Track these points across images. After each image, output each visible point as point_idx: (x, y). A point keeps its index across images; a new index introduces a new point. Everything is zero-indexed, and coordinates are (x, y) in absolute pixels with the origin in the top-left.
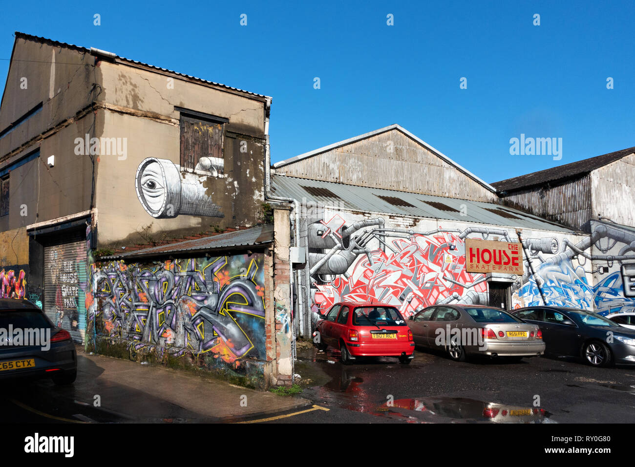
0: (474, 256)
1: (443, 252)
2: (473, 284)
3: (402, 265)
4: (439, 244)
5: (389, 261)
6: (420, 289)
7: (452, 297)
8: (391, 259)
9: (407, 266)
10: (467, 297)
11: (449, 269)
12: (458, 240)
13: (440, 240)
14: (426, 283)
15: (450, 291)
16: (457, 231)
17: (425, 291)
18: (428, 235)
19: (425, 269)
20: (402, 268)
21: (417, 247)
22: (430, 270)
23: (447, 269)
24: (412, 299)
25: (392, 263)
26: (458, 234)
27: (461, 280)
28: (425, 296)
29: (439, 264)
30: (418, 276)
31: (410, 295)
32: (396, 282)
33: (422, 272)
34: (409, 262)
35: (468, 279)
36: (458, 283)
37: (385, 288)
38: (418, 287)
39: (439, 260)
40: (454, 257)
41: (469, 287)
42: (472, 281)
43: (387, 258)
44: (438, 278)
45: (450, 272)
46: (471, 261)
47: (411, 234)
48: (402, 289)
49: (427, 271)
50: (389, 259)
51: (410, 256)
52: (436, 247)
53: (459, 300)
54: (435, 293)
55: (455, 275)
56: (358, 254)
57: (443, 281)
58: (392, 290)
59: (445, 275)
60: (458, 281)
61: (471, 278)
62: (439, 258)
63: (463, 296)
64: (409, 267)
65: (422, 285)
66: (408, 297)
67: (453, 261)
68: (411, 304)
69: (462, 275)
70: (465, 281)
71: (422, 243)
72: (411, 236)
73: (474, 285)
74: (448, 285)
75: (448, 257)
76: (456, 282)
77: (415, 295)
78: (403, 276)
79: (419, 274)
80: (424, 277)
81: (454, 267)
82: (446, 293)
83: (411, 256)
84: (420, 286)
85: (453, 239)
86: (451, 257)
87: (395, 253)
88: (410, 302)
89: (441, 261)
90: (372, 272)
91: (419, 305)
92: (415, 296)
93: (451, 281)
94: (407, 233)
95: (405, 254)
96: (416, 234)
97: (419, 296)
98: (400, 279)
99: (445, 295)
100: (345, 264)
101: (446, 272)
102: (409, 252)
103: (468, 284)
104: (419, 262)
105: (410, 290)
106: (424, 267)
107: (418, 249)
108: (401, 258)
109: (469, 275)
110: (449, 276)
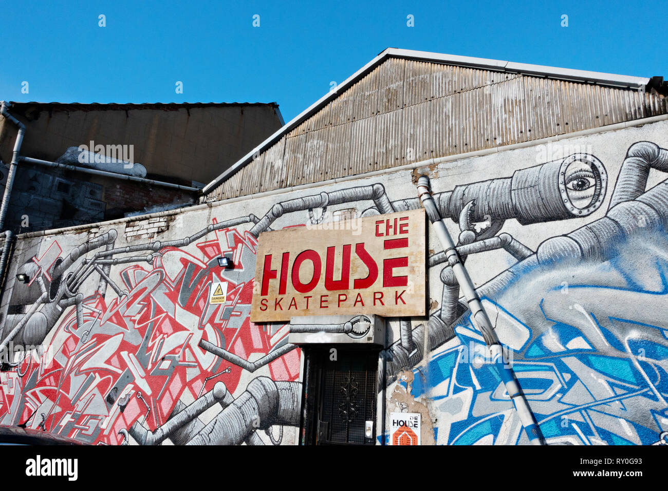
0: (273, 275)
1: (211, 278)
2: (267, 358)
3: (126, 321)
4: (206, 259)
5: (108, 314)
6: (148, 377)
7: (210, 397)
8: (111, 311)
9: (134, 321)
10: (247, 395)
11: (217, 321)
12: (247, 242)
13: (209, 250)
14: (163, 359)
15: (208, 378)
16: (248, 219)
17: (158, 380)
18: (187, 244)
19: (167, 327)
20: (125, 327)
21: (162, 277)
22: (177, 327)
23: (211, 321)
24: (129, 400)
25: (110, 320)
26: (250, 226)
27: (239, 346)
28: (155, 393)
29: (196, 311)
30: (150, 344)
31: (129, 389)
32: (108, 362)
33: (161, 332)
34: (139, 313)
35: (257, 342)
36: (230, 355)
37: (88, 374)
38: (145, 370)
39: (198, 300)
40: (231, 286)
41: (257, 368)
42: (265, 350)
43: (105, 309)
44: (188, 346)
45: (217, 327)
46: (264, 291)
47: (155, 250)
48: (116, 376)
49: (170, 330)
50: (108, 310)
51: (143, 300)
52: (198, 267)
53: (225, 406)
54: (177, 384)
55: (226, 335)
56: (64, 307)
57: (198, 351)
58: (98, 379)
59: (205, 337)
60: (232, 351)
61: (266, 338)
62: (199, 294)
63: (236, 393)
64: (139, 324)
65: (154, 364)
66: (122, 395)
67: (228, 299)
68: (125, 412)
69: (245, 334)
70: (249, 348)
71: (173, 265)
72: (154, 254)
73: (269, 362)
74: (208, 361)
75: (218, 288)
76: (227, 353)
77: (137, 388)
78: (124, 346)
79: (155, 338)
80: (162, 343)
81: (228, 314)
82: (199, 385)
83: (147, 299)
84: (150, 367)
85: (237, 240)
86: (224, 286)
87: (121, 296)
88: (123, 408)
89: (201, 303)
90: (76, 340)
91: (139, 416)
92: (137, 393)
93: (215, 352)
94: (148, 249)
95: (136, 296)
96: (165, 247)
97: (144, 394)
98: (117, 353)
99: (197, 391)
100: (44, 328)
101: (209, 328)
102: (146, 288)
103: (255, 358)
104: (159, 311)
105: (129, 378)
106: (167, 320)
107: (162, 281)
108: (129, 305)
109: (261, 331)
110: (213, 339)
